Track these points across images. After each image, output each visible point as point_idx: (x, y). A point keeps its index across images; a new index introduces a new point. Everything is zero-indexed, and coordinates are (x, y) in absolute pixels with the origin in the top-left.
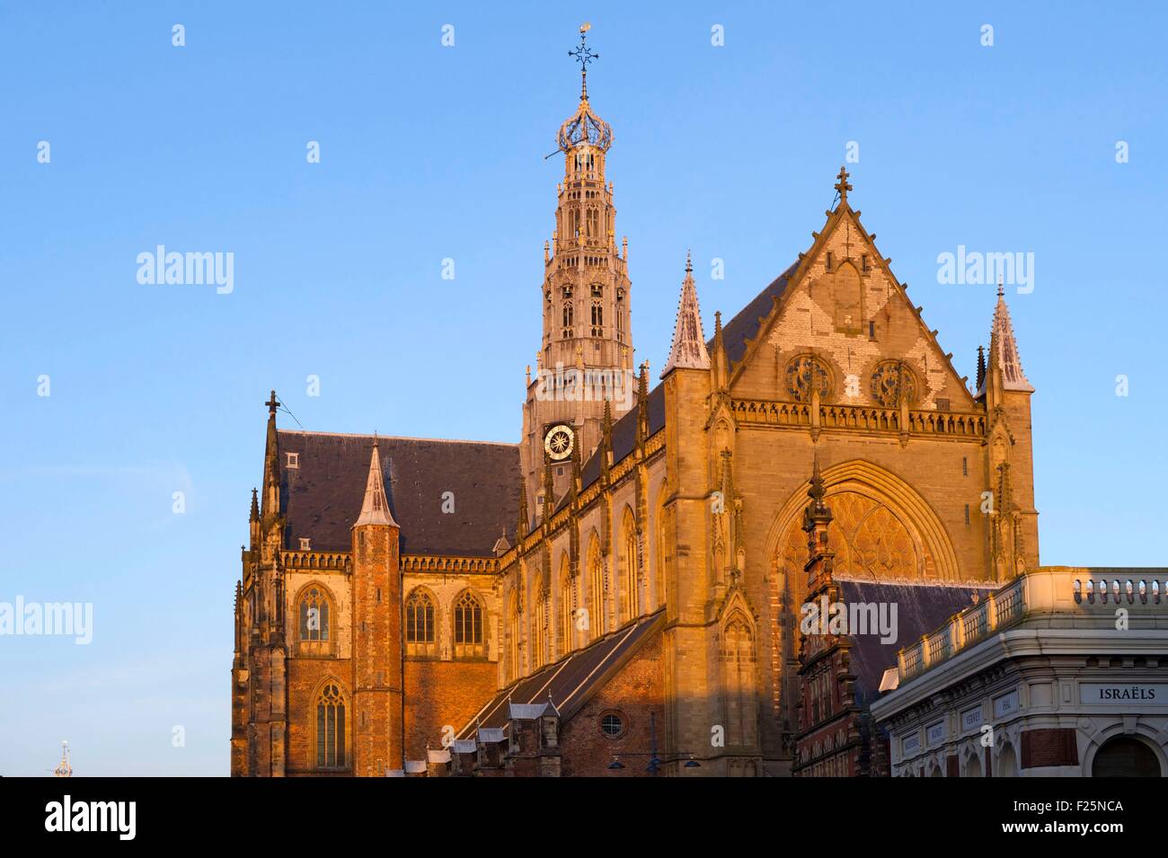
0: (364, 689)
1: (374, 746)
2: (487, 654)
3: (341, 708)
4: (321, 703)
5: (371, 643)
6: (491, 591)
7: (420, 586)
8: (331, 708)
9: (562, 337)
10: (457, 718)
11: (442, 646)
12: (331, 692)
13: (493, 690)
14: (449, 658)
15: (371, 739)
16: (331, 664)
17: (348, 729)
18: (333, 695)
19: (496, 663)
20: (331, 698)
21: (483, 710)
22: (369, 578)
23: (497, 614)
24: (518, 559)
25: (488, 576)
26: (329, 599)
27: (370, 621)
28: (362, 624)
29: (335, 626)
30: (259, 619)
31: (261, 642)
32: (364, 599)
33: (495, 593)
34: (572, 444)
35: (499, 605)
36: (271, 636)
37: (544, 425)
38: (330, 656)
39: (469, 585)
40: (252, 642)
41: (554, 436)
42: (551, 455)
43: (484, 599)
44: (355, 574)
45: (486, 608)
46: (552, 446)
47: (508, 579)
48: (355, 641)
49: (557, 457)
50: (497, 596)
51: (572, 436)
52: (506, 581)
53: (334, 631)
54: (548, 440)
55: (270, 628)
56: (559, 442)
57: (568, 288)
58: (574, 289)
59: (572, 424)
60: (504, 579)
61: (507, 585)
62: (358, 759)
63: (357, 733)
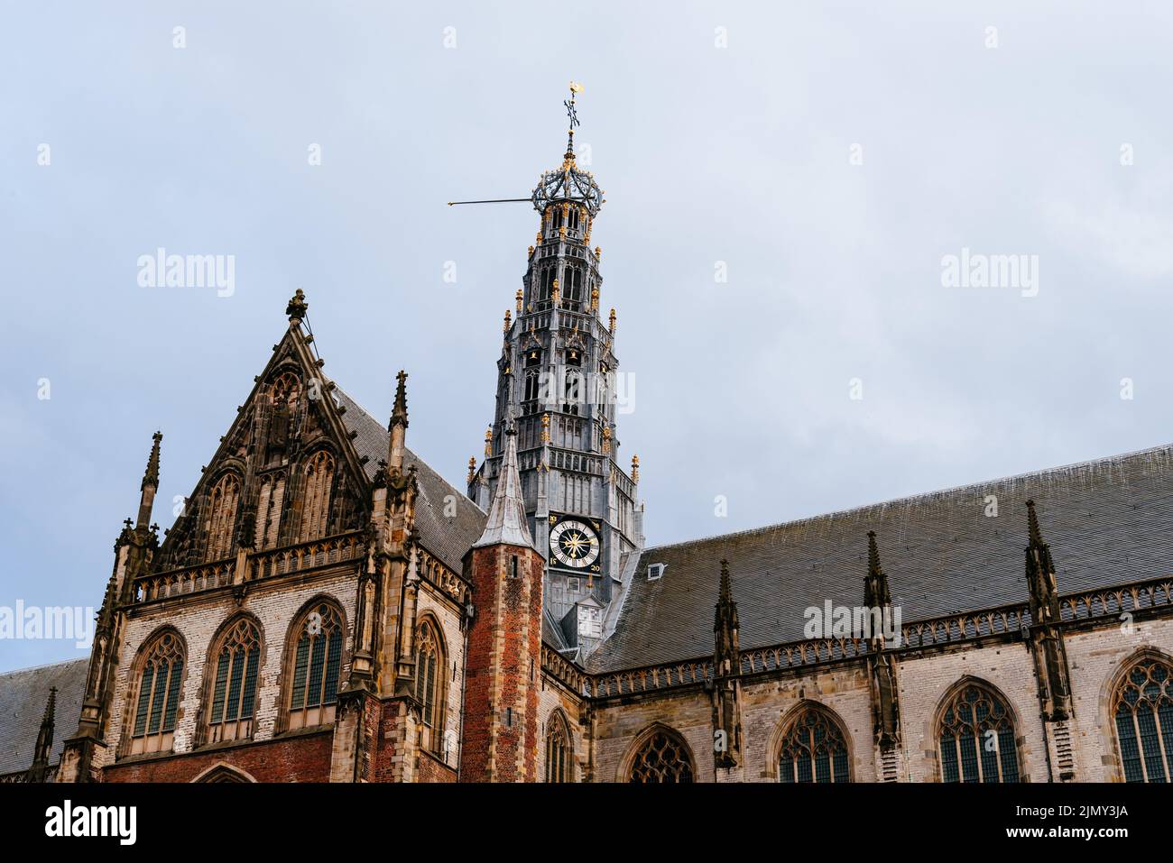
6: (577, 723)
22: (525, 637)
23: (582, 764)
24: (721, 681)
25: (578, 699)
26: (440, 651)
27: (522, 711)
28: (506, 713)
29: (444, 704)
30: (372, 645)
31: (373, 688)
32: (512, 668)
33: (583, 729)
34: (595, 552)
35: (590, 750)
36: (399, 683)
37: (552, 513)
38: (433, 752)
39: (561, 704)
40: (358, 682)
41: (565, 533)
42: (560, 556)
43: (571, 735)
44: (493, 623)
45: (572, 750)
46: (562, 545)
47: (629, 712)
48: (489, 740)
49: (569, 563)
50: (585, 736)
51: (594, 541)
52: (616, 715)
53: (442, 711)
54: (555, 535)
55: (397, 666)
56: (575, 543)
57: (574, 355)
58: (583, 359)
59: (597, 526)
60: (609, 711)
61: (626, 721)
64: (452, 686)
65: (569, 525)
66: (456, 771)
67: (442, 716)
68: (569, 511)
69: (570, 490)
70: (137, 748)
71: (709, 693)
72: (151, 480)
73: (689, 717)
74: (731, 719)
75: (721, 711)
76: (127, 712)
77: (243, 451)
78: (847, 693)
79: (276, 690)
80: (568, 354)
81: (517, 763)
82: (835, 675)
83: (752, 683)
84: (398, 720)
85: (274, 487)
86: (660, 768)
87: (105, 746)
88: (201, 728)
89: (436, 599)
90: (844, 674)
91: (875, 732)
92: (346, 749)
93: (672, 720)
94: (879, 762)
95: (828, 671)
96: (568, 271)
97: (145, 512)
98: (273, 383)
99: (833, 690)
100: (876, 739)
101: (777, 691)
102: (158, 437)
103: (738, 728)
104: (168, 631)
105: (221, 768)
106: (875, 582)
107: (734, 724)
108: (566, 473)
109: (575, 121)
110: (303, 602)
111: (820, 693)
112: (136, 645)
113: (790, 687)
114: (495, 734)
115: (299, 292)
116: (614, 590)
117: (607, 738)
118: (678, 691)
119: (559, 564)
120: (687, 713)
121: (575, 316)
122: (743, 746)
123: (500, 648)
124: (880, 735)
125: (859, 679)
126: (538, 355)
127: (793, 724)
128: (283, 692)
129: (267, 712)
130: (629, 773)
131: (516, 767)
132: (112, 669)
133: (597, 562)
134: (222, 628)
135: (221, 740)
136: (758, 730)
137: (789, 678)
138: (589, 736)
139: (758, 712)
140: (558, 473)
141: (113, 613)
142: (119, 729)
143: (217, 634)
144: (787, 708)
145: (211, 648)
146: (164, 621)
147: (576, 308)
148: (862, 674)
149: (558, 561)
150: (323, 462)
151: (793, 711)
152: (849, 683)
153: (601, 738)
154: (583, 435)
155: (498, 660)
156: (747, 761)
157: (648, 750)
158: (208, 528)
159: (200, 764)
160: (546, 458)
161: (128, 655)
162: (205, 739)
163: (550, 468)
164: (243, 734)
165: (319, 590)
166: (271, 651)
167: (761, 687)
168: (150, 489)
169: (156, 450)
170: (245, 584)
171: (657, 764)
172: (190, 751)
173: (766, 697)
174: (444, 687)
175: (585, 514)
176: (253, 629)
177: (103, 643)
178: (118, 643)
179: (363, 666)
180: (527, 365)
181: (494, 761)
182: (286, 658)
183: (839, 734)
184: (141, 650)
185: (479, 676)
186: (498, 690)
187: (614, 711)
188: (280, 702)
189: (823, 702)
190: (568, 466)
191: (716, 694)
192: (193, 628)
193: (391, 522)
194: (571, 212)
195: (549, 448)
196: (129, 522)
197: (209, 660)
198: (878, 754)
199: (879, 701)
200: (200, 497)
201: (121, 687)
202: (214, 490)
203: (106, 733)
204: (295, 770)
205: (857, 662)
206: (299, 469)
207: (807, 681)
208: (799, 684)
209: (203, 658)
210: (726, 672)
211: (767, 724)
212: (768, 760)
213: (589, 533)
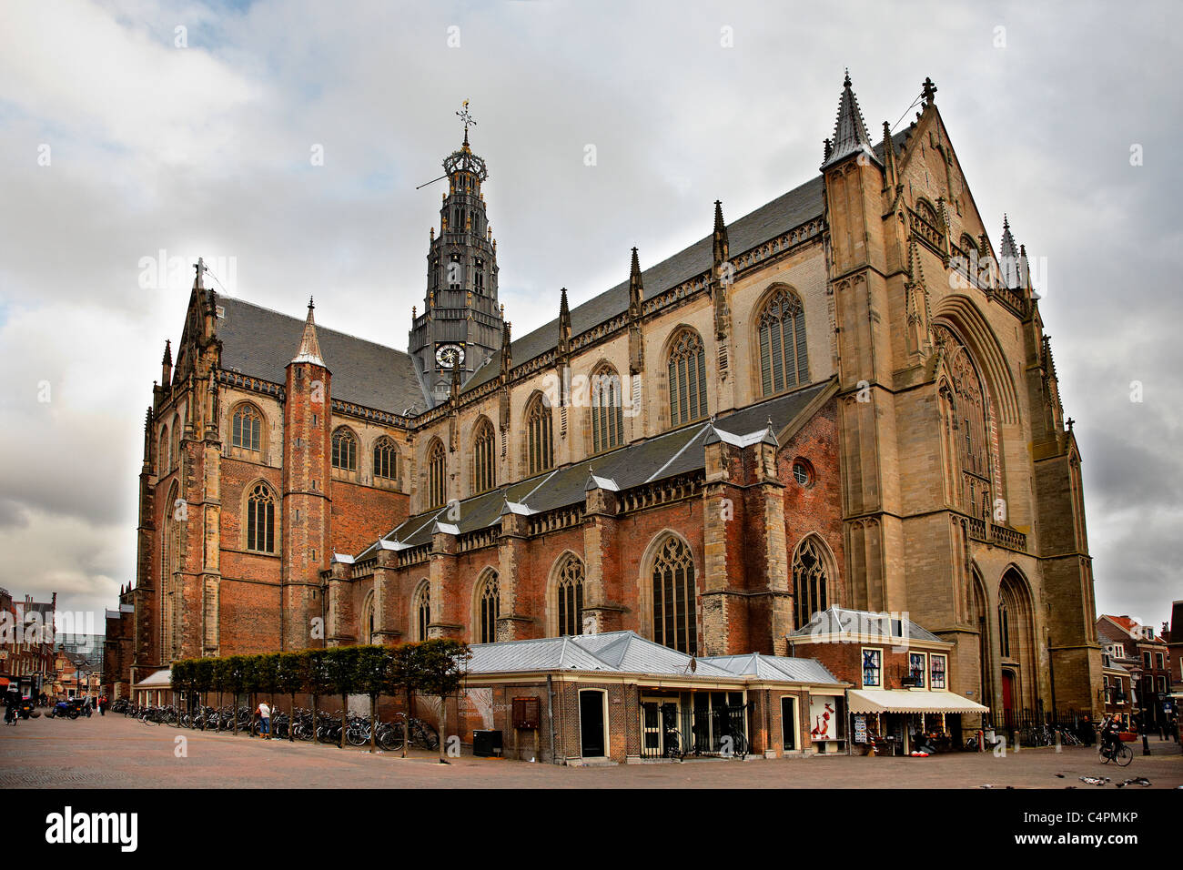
2: (401, 488)
3: (271, 508)
4: (252, 499)
5: (305, 456)
6: (403, 441)
7: (345, 426)
8: (261, 507)
9: (449, 289)
10: (375, 530)
11: (363, 475)
12: (261, 491)
13: (407, 515)
14: (369, 485)
16: (262, 469)
17: (277, 524)
18: (264, 495)
19: (408, 496)
20: (261, 497)
21: (398, 529)
23: (409, 460)
25: (402, 430)
26: (262, 418)
27: (306, 438)
29: (267, 440)
30: (193, 418)
31: (196, 439)
33: (409, 443)
36: (206, 434)
37: (436, 343)
38: (262, 463)
39: (386, 434)
40: (186, 437)
41: (445, 351)
42: (441, 364)
43: (398, 447)
44: (290, 401)
45: (400, 454)
46: (443, 358)
48: (289, 454)
49: (447, 366)
50: (411, 446)
51: (462, 353)
52: (421, 435)
53: (265, 444)
54: (439, 353)
55: (205, 427)
56: (451, 355)
59: (463, 344)
60: (419, 433)
62: (290, 547)
63: (291, 526)
64: (273, 432)
65: (447, 347)
66: (281, 469)
67: (266, 446)
68: (447, 338)
69: (447, 330)
72: (166, 362)
74: (454, 429)
75: (450, 426)
78: (494, 408)
81: (304, 462)
83: (463, 410)
84: (205, 450)
89: (251, 394)
90: (494, 399)
95: (488, 399)
96: (457, 211)
99: (490, 408)
101: (471, 412)
103: (457, 433)
107: (455, 431)
113: (476, 410)
114: (292, 451)
117: (419, 446)
119: (442, 367)
121: (456, 236)
123: (293, 412)
127: (479, 427)
131: (302, 464)
133: (465, 361)
136: (465, 432)
137: (475, 405)
138: (413, 447)
139: (465, 423)
140: (440, 322)
141: (151, 422)
144: (474, 420)
151: (478, 421)
152: (495, 403)
153: (416, 446)
157: (435, 449)
160: (432, 316)
163: (435, 321)
167: (467, 411)
168: (167, 366)
171: (437, 455)
173: (468, 416)
174: (267, 433)
175: (457, 339)
185: (287, 426)
186: (292, 432)
189: (486, 415)
195: (434, 310)
207: (481, 405)
208: (479, 407)
210: (452, 407)
211: (468, 429)
213: (458, 349)
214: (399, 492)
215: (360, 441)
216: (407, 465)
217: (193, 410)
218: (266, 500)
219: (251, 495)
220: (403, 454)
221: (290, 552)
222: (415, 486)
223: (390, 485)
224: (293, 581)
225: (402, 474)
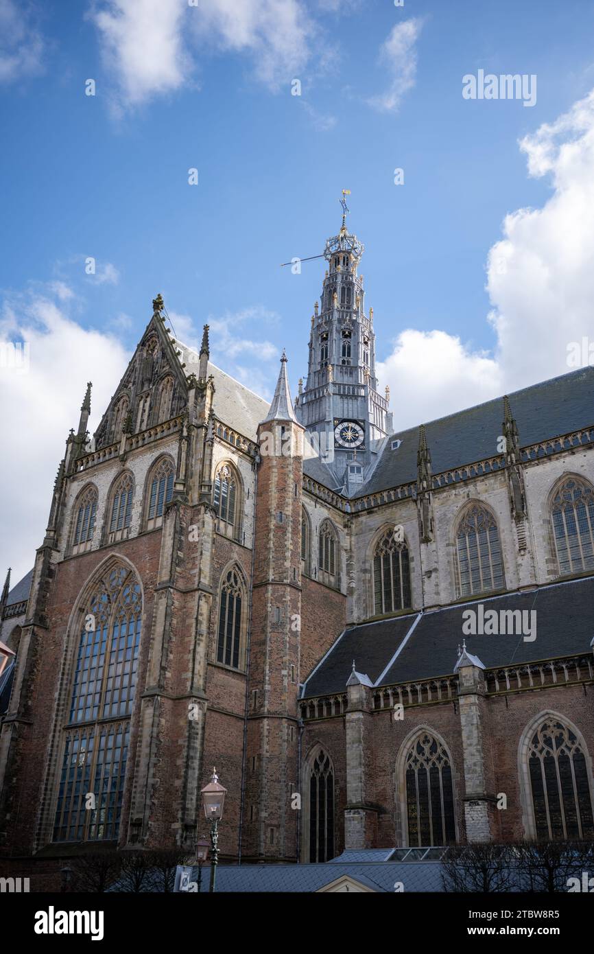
0: (279, 583)
1: (289, 649)
2: (339, 585)
3: (239, 601)
4: (224, 589)
5: (289, 535)
6: (342, 527)
8: (231, 598)
9: (341, 364)
10: (322, 642)
11: (313, 567)
12: (232, 580)
13: (344, 623)
14: (316, 579)
15: (288, 639)
16: (237, 548)
17: (244, 626)
18: (234, 584)
19: (346, 596)
20: (231, 585)
21: (338, 640)
22: (290, 471)
23: (346, 550)
24: (421, 494)
25: (341, 513)
26: (238, 482)
27: (289, 513)
28: (279, 514)
29: (241, 512)
30: (185, 476)
31: (186, 500)
32: (282, 490)
33: (346, 531)
34: (361, 438)
35: (351, 542)
36: (201, 496)
37: (335, 419)
38: (235, 539)
39: (330, 516)
40: (176, 497)
41: (343, 429)
42: (341, 442)
43: (337, 533)
44: (270, 465)
45: (339, 542)
46: (341, 436)
47: (371, 518)
48: (269, 530)
49: (347, 445)
50: (347, 534)
51: (361, 432)
52: (364, 521)
53: (240, 516)
54: (338, 431)
55: (201, 487)
56: (349, 435)
57: (347, 332)
58: (352, 334)
59: (362, 424)
60: (360, 519)
61: (370, 524)
62: (268, 661)
63: (269, 630)
64: (247, 501)
65: (345, 424)
66: (251, 550)
67: (240, 519)
68: (345, 417)
69: (346, 405)
70: (75, 551)
71: (415, 501)
72: (86, 408)
73: (405, 517)
74: (428, 515)
75: (421, 511)
76: (70, 532)
77: (131, 385)
78: (494, 492)
79: (140, 509)
80: (344, 333)
81: (286, 543)
82: (487, 482)
83: (439, 493)
84: (200, 516)
85: (146, 401)
86: (390, 548)
87: (59, 551)
88: (104, 535)
90: (492, 481)
91: (512, 511)
92: (170, 535)
93: (395, 520)
94: (515, 530)
95: (483, 480)
96: (343, 289)
97: (83, 424)
98: (145, 346)
99: (486, 491)
100: (512, 516)
101: (454, 496)
102: (90, 385)
103: (432, 520)
104: (90, 484)
105: (113, 556)
106: (508, 425)
107: (430, 517)
108: (342, 396)
109: (345, 209)
110: (154, 458)
111: (479, 494)
112: (75, 495)
113: (461, 493)
114: (272, 527)
115: (159, 295)
116: (372, 457)
117: (360, 534)
118: (398, 503)
119: (341, 446)
120: (404, 515)
121: (348, 312)
122: (435, 530)
123: (274, 478)
124: (514, 513)
125: (501, 483)
126: (327, 335)
127: (464, 514)
128: (144, 509)
129: (135, 523)
130: (373, 553)
131: (286, 545)
132: (62, 510)
133: (363, 443)
134: (115, 479)
135: (114, 541)
136: (444, 519)
137: (461, 487)
138: (350, 534)
139: (443, 509)
140: (338, 397)
141: (63, 479)
142: (66, 541)
143: (113, 483)
144: (460, 505)
145: (110, 491)
146: (88, 480)
147: (348, 308)
148: (503, 479)
149: (339, 445)
150: (169, 385)
151: (464, 506)
152: (495, 486)
153: (357, 534)
154: (354, 375)
155: (273, 485)
156: (438, 538)
157: (384, 539)
158: (113, 429)
159: (102, 555)
160: (331, 389)
161: (71, 501)
162: (107, 541)
163: (334, 394)
164: (125, 536)
165: (162, 451)
166: (138, 488)
167: (445, 494)
168: (86, 412)
169: (89, 392)
170: (126, 453)
171: (388, 546)
172: (98, 548)
173: (448, 500)
174: (242, 502)
175: (355, 418)
176: (130, 478)
177: (57, 496)
178: (65, 495)
179: (180, 488)
180: (322, 342)
181: (272, 542)
182: (145, 491)
183: (492, 517)
184: (77, 498)
185: (263, 495)
186: (274, 504)
187: (363, 519)
188: (142, 515)
189: (481, 499)
190: (344, 392)
191: (419, 502)
192: (101, 482)
193: (198, 407)
194: (344, 258)
195: (333, 383)
196: (72, 430)
197: (108, 498)
198: (514, 525)
199: (513, 494)
200: (109, 413)
201: (68, 519)
202: (116, 408)
203: (59, 545)
204: (148, 552)
205: (500, 472)
206: (157, 389)
207: (471, 487)
208: (466, 490)
209: (106, 497)
210: (424, 488)
211: (449, 516)
212: (450, 536)
213: (357, 428)
214: (338, 591)
215: (310, 522)
216: (344, 556)
217: (187, 465)
218: (236, 591)
219: (224, 583)
220: (341, 544)
221: (267, 668)
222: (353, 585)
223: (329, 581)
224: (269, 711)
225: (340, 569)
